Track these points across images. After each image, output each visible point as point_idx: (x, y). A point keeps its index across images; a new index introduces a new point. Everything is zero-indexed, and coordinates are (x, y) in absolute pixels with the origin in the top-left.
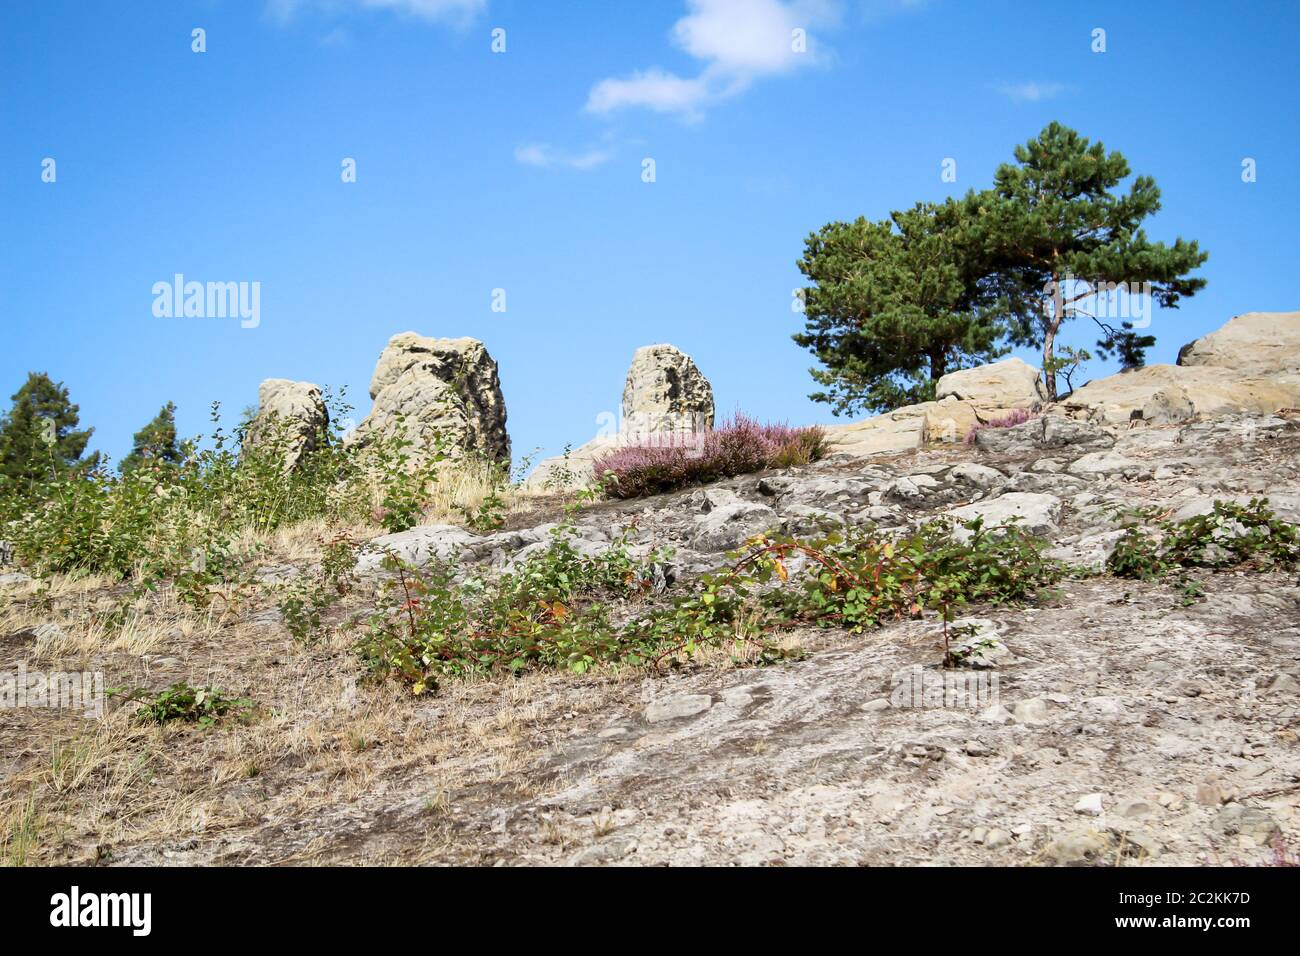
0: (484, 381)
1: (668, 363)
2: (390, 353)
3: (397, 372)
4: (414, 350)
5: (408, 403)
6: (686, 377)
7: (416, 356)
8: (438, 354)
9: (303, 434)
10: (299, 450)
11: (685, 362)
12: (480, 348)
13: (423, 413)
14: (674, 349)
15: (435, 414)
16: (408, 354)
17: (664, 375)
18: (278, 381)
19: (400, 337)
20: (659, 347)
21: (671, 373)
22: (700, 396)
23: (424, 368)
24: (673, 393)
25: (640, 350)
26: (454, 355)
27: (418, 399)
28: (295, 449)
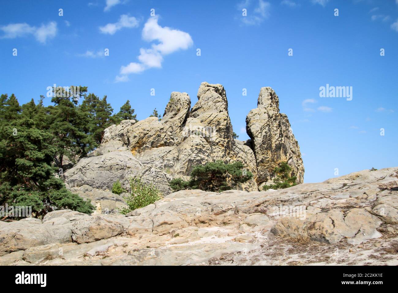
0: (224, 94)
1: (270, 91)
2: (202, 86)
3: (205, 92)
4: (208, 86)
5: (210, 99)
6: (274, 95)
7: (209, 87)
8: (214, 87)
9: (188, 105)
10: (187, 109)
11: (273, 91)
12: (222, 87)
13: (215, 101)
14: (271, 88)
15: (218, 101)
16: (206, 87)
17: (269, 94)
18: (177, 92)
19: (204, 83)
20: (267, 87)
21: (271, 93)
22: (277, 99)
23: (213, 90)
24: (272, 98)
25: (262, 88)
26: (217, 88)
27: (213, 97)
28: (186, 109)
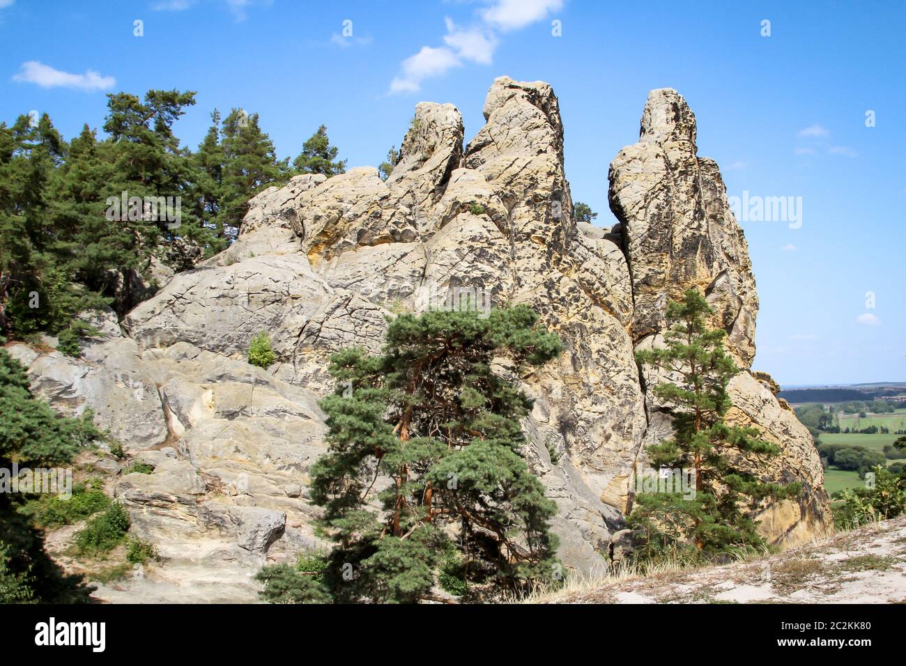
0: (553, 108)
1: (672, 99)
2: (496, 88)
3: (503, 101)
4: (511, 87)
5: (515, 119)
6: (683, 109)
7: (514, 90)
8: (526, 90)
9: (454, 135)
10: (453, 145)
11: (681, 100)
12: (549, 88)
13: (526, 124)
14: (675, 92)
15: (534, 125)
16: (507, 89)
17: (671, 107)
18: (430, 103)
19: (502, 79)
20: (666, 90)
21: (675, 105)
22: (691, 121)
23: (523, 97)
24: (676, 119)
25: (653, 91)
26: (535, 91)
27: (521, 116)
28: (450, 145)
